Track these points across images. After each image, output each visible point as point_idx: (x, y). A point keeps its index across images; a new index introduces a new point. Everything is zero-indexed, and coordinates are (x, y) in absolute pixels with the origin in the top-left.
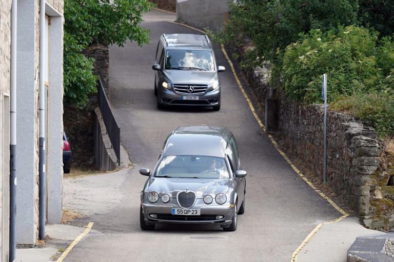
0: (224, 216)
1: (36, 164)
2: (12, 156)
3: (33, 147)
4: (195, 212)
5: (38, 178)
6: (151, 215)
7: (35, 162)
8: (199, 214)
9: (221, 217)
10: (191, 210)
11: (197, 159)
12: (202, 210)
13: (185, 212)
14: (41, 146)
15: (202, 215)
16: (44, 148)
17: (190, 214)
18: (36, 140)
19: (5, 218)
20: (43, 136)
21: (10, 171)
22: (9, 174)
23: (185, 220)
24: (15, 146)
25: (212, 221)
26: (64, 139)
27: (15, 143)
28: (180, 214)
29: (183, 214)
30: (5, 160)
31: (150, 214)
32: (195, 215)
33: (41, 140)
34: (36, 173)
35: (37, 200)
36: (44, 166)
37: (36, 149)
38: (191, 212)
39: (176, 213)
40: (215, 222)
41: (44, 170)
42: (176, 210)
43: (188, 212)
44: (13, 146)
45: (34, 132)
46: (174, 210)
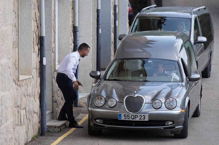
0: (173, 122)
1: (112, 21)
2: (98, 16)
3: (110, 11)
4: (143, 117)
5: (114, 29)
6: (97, 120)
7: (111, 19)
8: (147, 119)
9: (170, 123)
10: (139, 115)
11: (149, 61)
12: (150, 115)
13: (133, 117)
14: (115, 10)
15: (150, 121)
16: (117, 11)
17: (137, 119)
18: (112, 6)
19: (94, 53)
20: (117, 4)
21: (97, 25)
22: (96, 27)
23: (132, 126)
24: (100, 10)
25: (162, 127)
26: (129, 6)
27: (100, 8)
28: (127, 119)
29: (130, 119)
30: (94, 18)
31: (95, 119)
32: (142, 120)
33: (115, 6)
34: (112, 26)
35: (113, 42)
36: (117, 22)
37: (112, 12)
38: (139, 117)
39: (123, 118)
40: (164, 128)
41: (117, 25)
42: (123, 115)
43: (135, 117)
44: (99, 10)
45: (111, 1)
46: (120, 115)
